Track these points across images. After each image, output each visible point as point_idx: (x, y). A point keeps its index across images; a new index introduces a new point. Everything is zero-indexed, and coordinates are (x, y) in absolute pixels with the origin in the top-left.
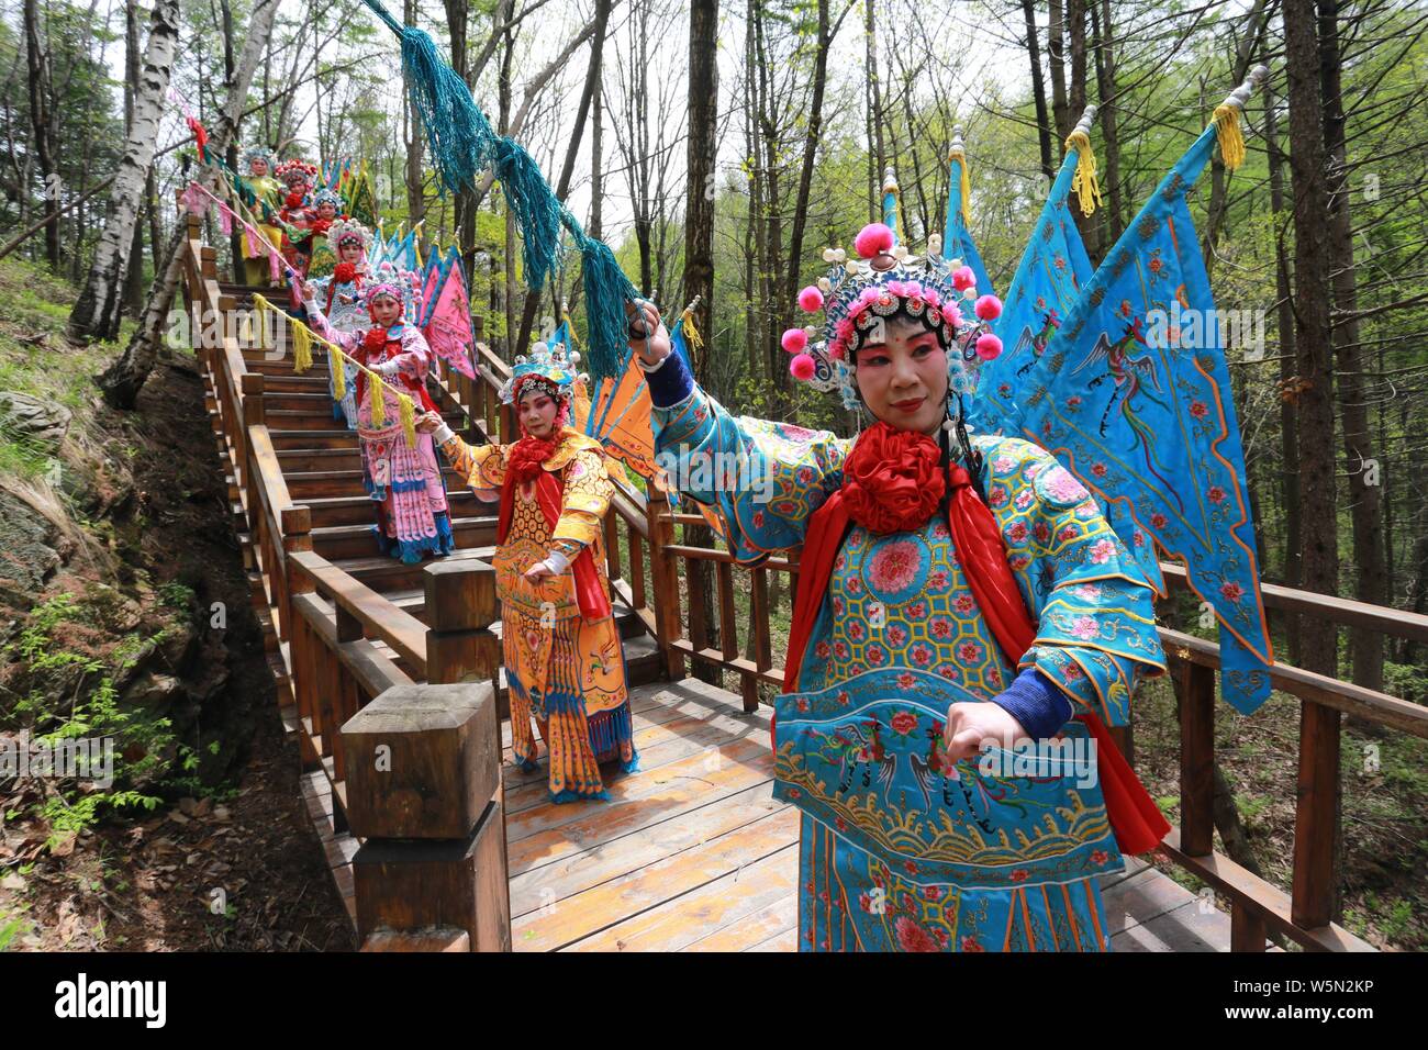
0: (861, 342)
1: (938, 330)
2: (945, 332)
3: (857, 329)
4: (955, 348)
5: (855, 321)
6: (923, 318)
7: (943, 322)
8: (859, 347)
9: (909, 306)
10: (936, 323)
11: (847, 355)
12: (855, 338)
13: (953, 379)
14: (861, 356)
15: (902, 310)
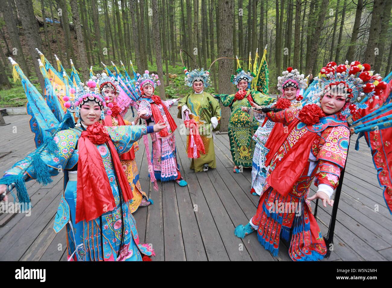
0: (84, 103)
1: (101, 106)
2: (102, 107)
3: (83, 101)
4: (103, 111)
5: (83, 99)
6: (98, 103)
7: (102, 105)
8: (83, 104)
9: (96, 100)
10: (100, 105)
11: (80, 106)
12: (83, 102)
13: (102, 117)
14: (82, 106)
15: (95, 100)
